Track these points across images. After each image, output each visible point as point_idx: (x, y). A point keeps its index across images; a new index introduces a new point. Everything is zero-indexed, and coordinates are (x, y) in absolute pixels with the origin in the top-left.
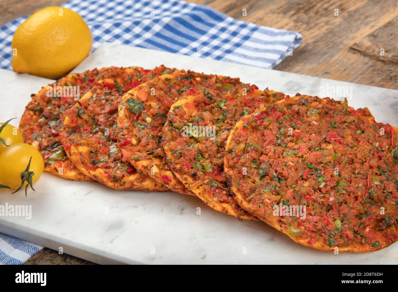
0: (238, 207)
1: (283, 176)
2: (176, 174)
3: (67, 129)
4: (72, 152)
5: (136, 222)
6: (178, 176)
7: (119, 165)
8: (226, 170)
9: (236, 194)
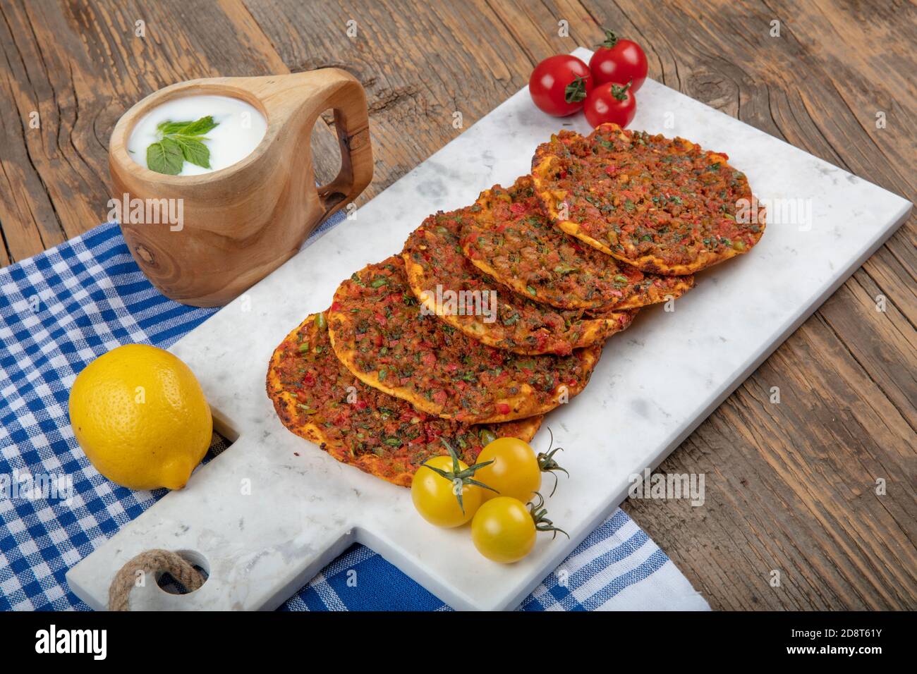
0: (683, 277)
1: (663, 225)
2: (622, 308)
3: (456, 408)
4: (517, 406)
5: (642, 387)
6: (626, 307)
7: (560, 367)
8: (636, 263)
9: (672, 268)
